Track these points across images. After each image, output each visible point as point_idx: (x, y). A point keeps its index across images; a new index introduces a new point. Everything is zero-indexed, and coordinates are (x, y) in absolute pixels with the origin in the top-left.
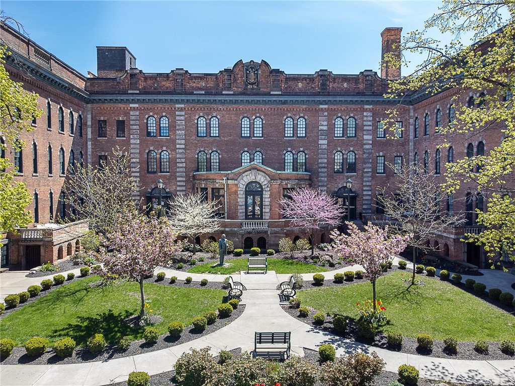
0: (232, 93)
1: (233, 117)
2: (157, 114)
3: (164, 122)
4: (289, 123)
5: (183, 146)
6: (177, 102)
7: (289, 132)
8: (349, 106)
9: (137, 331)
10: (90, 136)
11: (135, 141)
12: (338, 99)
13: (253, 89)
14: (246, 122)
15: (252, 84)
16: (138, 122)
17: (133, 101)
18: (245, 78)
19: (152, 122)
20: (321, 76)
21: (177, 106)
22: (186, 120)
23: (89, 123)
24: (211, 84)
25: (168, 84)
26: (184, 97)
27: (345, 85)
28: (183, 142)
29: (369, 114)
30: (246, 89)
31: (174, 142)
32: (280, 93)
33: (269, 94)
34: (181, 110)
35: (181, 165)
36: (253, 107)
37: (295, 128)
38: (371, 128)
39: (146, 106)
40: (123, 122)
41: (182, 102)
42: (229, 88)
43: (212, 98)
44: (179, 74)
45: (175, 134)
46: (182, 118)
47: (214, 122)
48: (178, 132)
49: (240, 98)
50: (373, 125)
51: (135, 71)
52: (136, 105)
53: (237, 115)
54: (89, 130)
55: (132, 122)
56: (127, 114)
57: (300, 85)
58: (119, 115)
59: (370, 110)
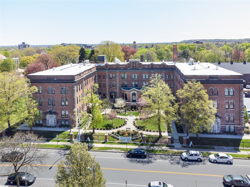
0: (130, 69)
1: (130, 74)
2: (112, 74)
3: (114, 75)
4: (144, 75)
5: (118, 81)
6: (117, 71)
7: (144, 77)
8: (159, 72)
9: (112, 127)
10: (97, 79)
11: (107, 80)
12: (156, 70)
13: (135, 68)
14: (133, 75)
15: (135, 67)
16: (108, 76)
17: (107, 71)
18: (133, 65)
19: (111, 75)
20: (151, 64)
21: (117, 72)
22: (119, 75)
23: (97, 76)
24: (125, 67)
25: (115, 67)
26: (118, 70)
27: (158, 66)
28: (118, 80)
29: (164, 73)
30: (133, 68)
31: (116, 80)
32: (141, 69)
33: (138, 69)
34: (118, 73)
35: (118, 85)
36: (135, 72)
37: (145, 76)
38: (164, 77)
39: (110, 72)
40: (104, 75)
41: (118, 71)
42: (129, 68)
43: (125, 70)
44: (117, 65)
45: (116, 78)
46: (118, 74)
47: (126, 75)
48: (117, 78)
49: (132, 70)
50: (165, 76)
51: (107, 64)
52: (107, 72)
53: (131, 74)
54: (97, 77)
55: (106, 76)
56: (105, 74)
57: (146, 67)
58: (103, 74)
59: (164, 72)
